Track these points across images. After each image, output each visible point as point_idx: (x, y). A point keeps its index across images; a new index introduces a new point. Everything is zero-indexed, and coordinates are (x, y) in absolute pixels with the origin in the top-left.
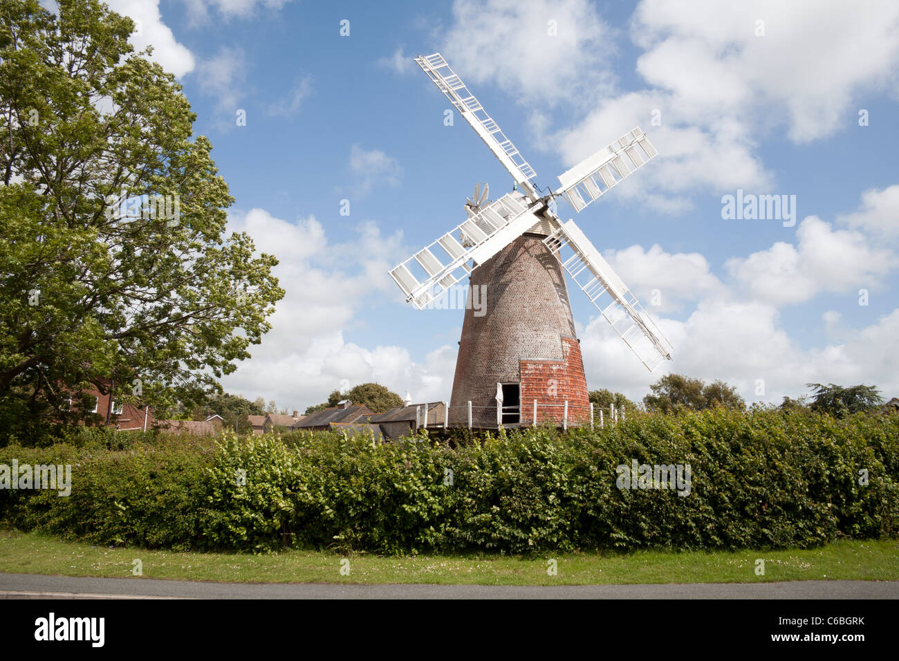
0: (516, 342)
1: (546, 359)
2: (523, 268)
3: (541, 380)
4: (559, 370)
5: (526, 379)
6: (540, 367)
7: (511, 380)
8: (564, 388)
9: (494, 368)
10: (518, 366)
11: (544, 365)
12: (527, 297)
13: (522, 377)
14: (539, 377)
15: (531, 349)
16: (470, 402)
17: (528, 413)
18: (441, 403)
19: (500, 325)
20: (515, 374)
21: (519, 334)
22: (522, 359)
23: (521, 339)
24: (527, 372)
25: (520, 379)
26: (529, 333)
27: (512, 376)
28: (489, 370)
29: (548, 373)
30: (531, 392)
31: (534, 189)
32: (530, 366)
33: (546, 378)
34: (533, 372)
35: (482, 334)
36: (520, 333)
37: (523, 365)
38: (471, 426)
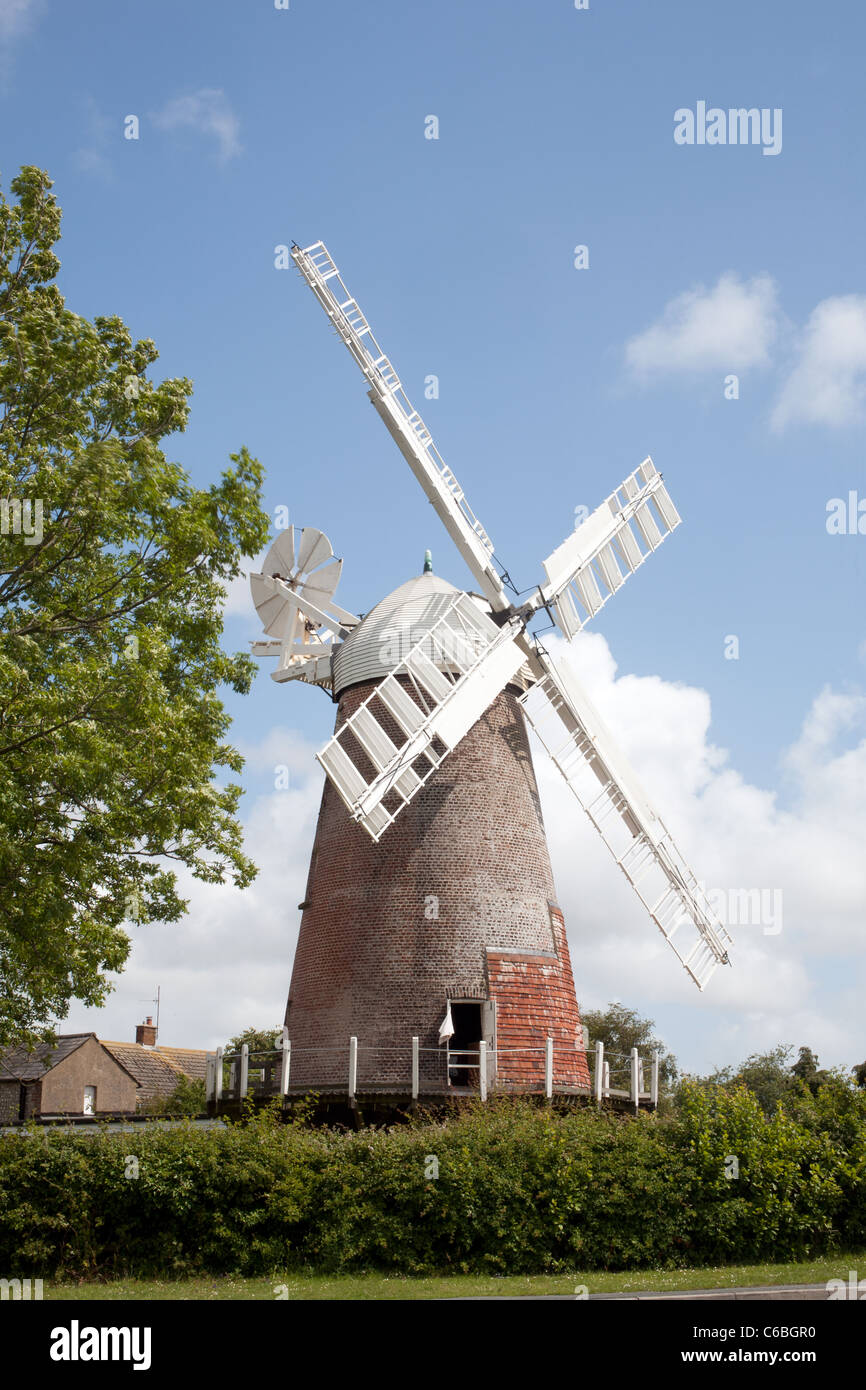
0: (473, 913)
1: (531, 952)
2: (480, 754)
3: (525, 996)
4: (553, 977)
5: (500, 994)
6: (524, 969)
7: (469, 993)
8: (563, 1014)
9: (430, 966)
10: (481, 964)
11: (530, 965)
12: (490, 817)
13: (492, 988)
14: (522, 990)
15: (504, 929)
16: (354, 1039)
17: (508, 1065)
18: (93, 1035)
19: (438, 873)
20: (477, 981)
21: (480, 896)
22: (490, 949)
23: (483, 908)
24: (500, 978)
25: (488, 992)
26: (498, 895)
27: (472, 986)
28: (420, 971)
29: (536, 981)
30: (510, 1021)
31: (502, 585)
32: (506, 967)
33: (534, 991)
34: (512, 978)
35: (396, 890)
36: (482, 894)
37: (491, 963)
38: (353, 1089)
